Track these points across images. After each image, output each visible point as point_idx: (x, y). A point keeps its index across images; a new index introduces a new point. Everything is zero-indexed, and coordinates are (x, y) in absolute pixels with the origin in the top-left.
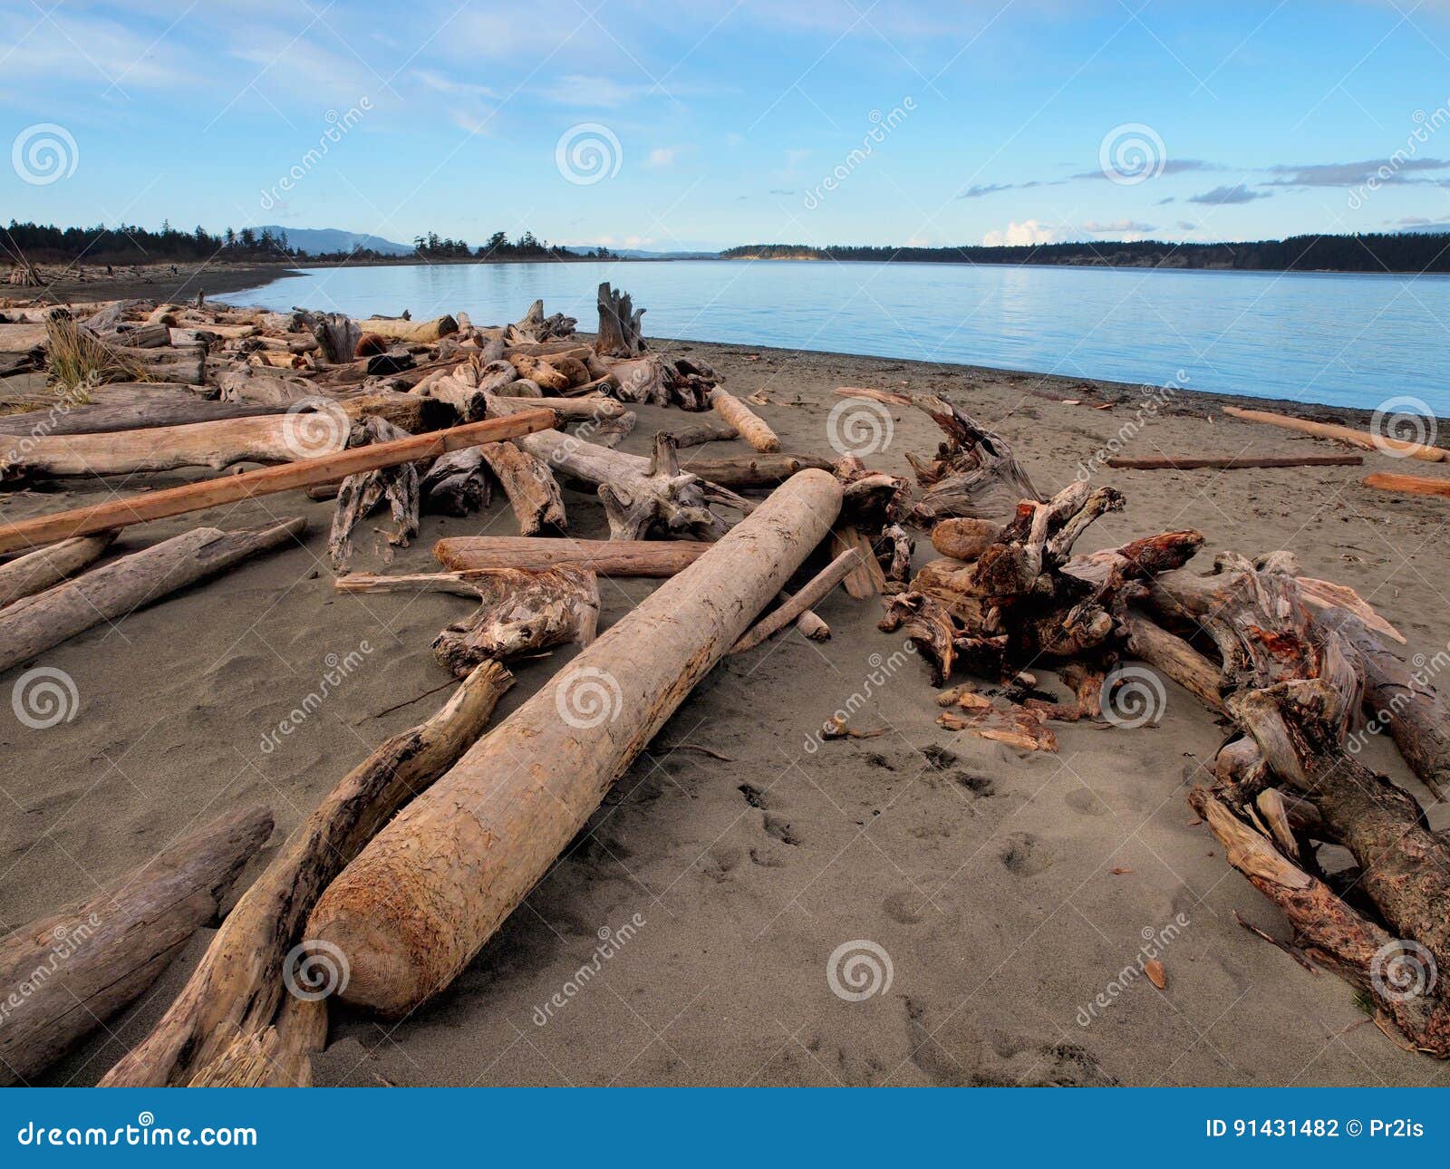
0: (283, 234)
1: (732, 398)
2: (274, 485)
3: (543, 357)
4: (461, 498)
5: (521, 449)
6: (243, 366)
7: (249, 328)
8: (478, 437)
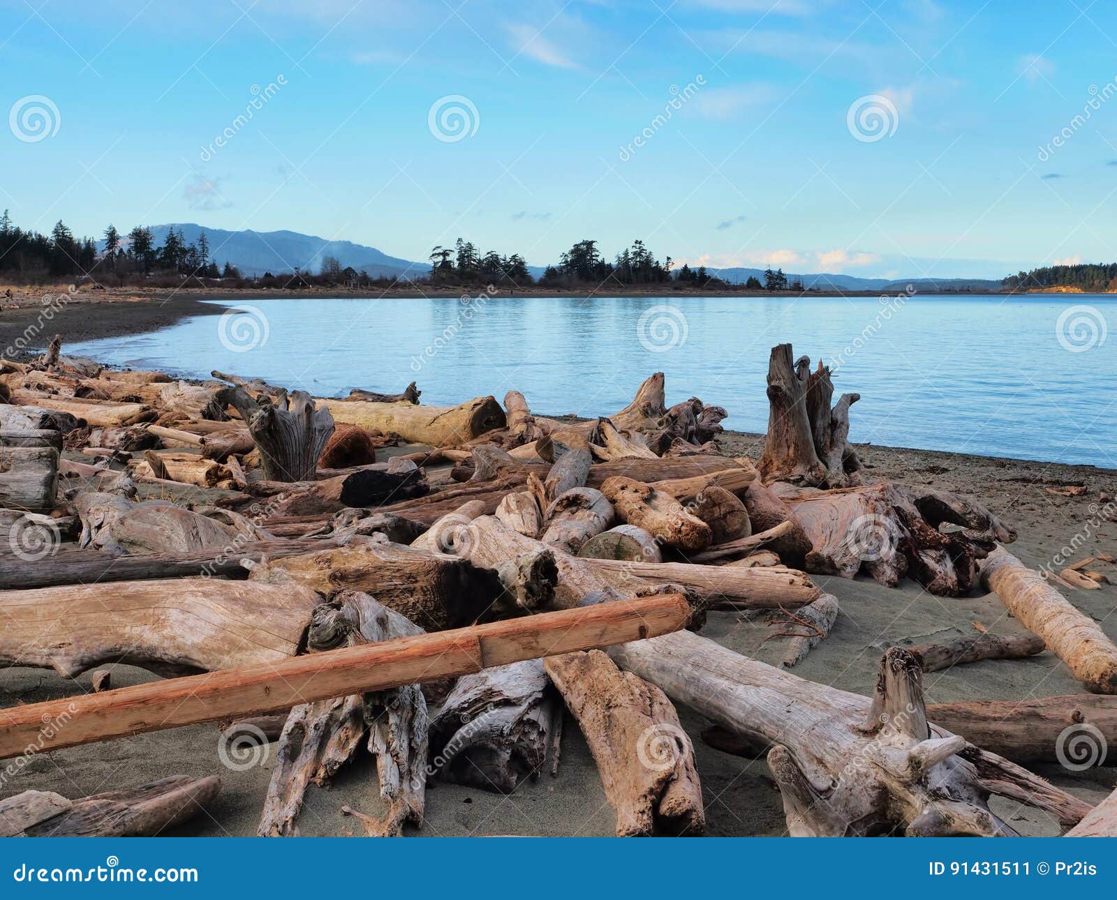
0: (202, 240)
1: (1030, 573)
2: (170, 714)
3: (663, 483)
4: (506, 755)
5: (621, 665)
6: (120, 479)
7: (134, 408)
8: (545, 642)
